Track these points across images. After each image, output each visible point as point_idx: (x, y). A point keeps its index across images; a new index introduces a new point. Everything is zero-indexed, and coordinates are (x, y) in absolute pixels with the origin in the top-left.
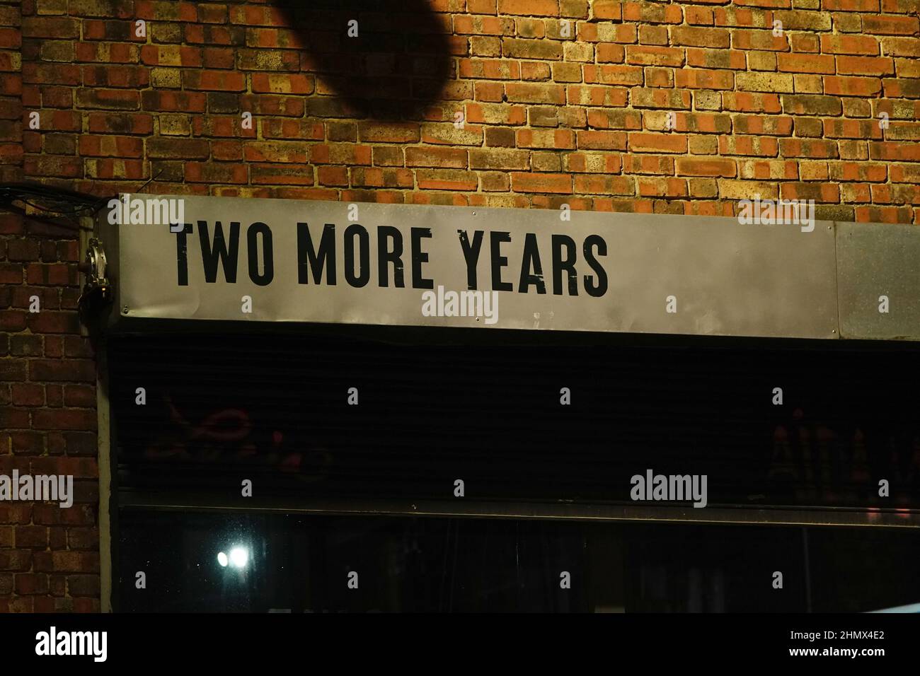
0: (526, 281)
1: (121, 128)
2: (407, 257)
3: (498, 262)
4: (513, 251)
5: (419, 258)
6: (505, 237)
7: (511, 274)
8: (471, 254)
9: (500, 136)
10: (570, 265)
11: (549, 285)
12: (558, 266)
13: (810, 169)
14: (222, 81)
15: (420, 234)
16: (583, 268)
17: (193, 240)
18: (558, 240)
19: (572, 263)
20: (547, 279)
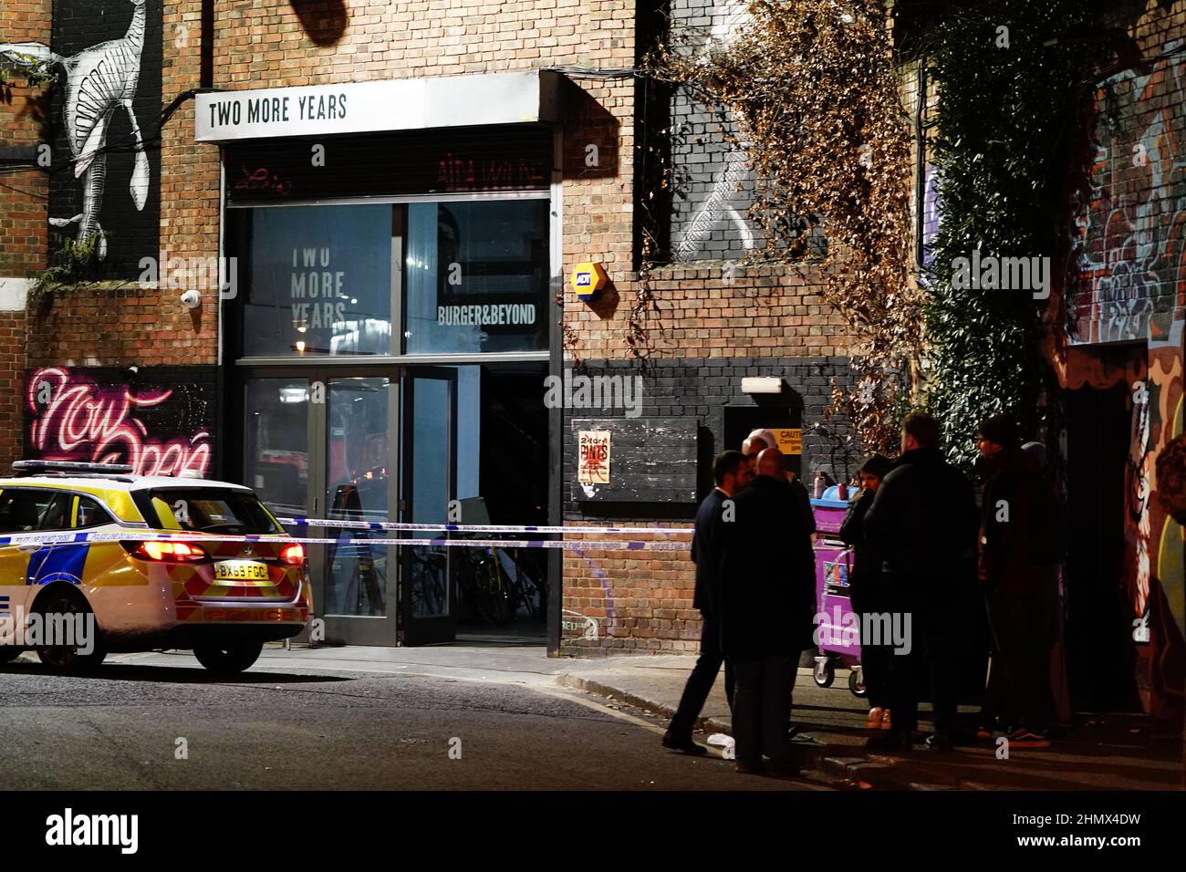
0: (320, 114)
2: (281, 109)
3: (311, 108)
4: (316, 103)
5: (285, 109)
6: (312, 98)
7: (314, 113)
8: (302, 106)
10: (333, 107)
11: (327, 116)
12: (330, 107)
15: (286, 99)
16: (338, 107)
17: (216, 109)
18: (331, 97)
19: (335, 106)
20: (326, 113)
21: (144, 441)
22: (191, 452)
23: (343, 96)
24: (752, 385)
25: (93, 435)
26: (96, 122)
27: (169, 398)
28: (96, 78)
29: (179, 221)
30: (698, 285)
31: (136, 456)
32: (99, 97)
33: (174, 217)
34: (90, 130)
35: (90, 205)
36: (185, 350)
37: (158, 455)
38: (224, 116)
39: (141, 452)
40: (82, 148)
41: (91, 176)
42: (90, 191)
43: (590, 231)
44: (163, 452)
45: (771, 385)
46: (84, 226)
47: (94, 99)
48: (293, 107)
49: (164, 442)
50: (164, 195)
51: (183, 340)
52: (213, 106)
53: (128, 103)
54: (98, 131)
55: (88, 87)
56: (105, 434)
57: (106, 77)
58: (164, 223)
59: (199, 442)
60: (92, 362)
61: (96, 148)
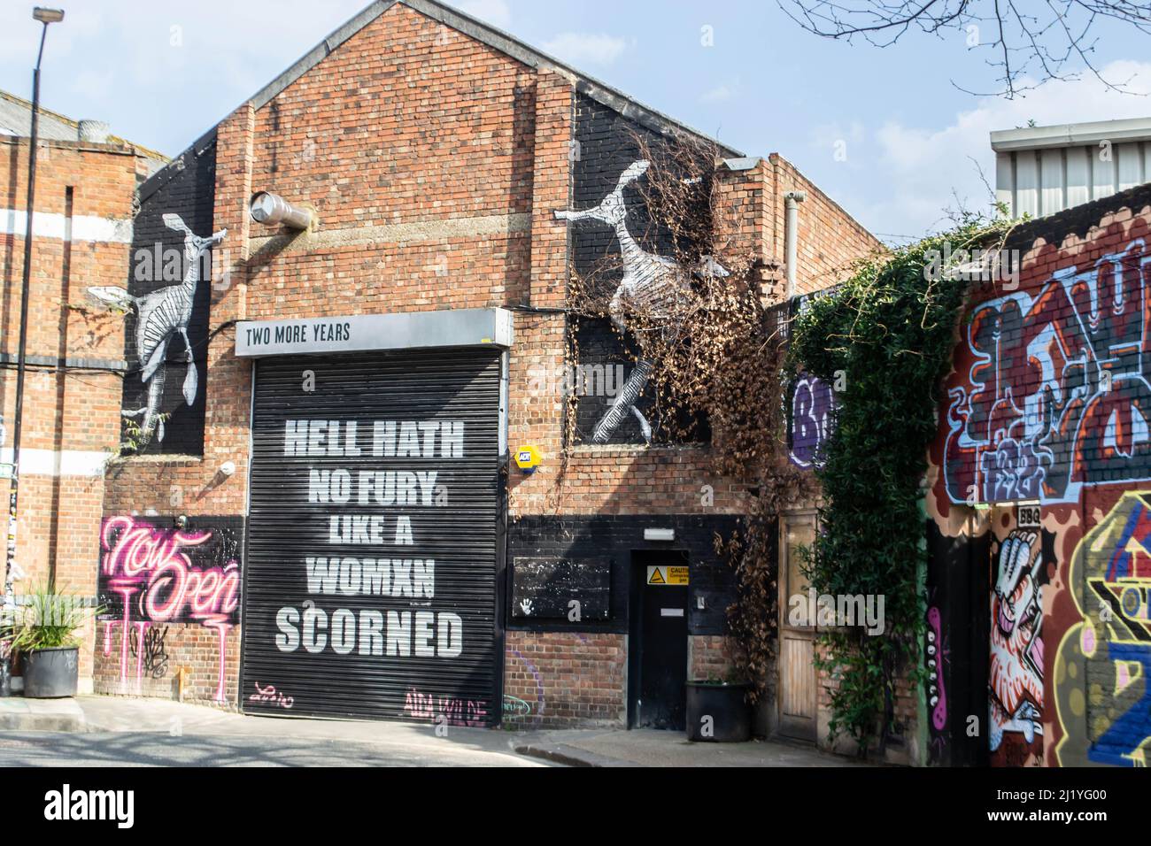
0: (329, 337)
1: (269, 301)
2: (300, 334)
3: (323, 332)
4: (326, 329)
5: (303, 333)
6: (325, 326)
7: (325, 336)
8: (316, 331)
9: (359, 293)
10: (340, 332)
11: (335, 338)
12: (337, 332)
13: (441, 293)
14: (293, 285)
15: (304, 326)
16: (343, 333)
17: (252, 333)
18: (338, 325)
19: (342, 331)
20: (334, 336)
21: (189, 569)
22: (224, 578)
23: (347, 324)
24: (651, 534)
25: (151, 565)
26: (159, 343)
27: (209, 539)
28: (160, 312)
29: (220, 413)
30: (611, 461)
31: (183, 580)
32: (161, 325)
33: (216, 408)
34: (154, 349)
35: (152, 401)
36: (221, 505)
37: (199, 579)
38: (257, 338)
39: (186, 577)
40: (147, 362)
41: (155, 381)
42: (153, 391)
43: (530, 422)
44: (203, 577)
45: (666, 534)
46: (148, 417)
47: (158, 328)
48: (309, 332)
49: (204, 569)
50: (209, 394)
51: (221, 497)
52: (249, 331)
53: (183, 330)
54: (161, 349)
55: (153, 318)
56: (159, 565)
57: (167, 312)
58: (209, 414)
59: (229, 571)
60: (151, 512)
61: (158, 361)
